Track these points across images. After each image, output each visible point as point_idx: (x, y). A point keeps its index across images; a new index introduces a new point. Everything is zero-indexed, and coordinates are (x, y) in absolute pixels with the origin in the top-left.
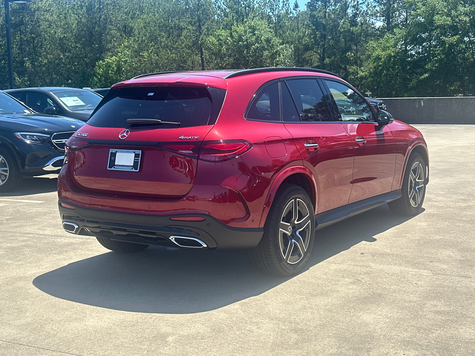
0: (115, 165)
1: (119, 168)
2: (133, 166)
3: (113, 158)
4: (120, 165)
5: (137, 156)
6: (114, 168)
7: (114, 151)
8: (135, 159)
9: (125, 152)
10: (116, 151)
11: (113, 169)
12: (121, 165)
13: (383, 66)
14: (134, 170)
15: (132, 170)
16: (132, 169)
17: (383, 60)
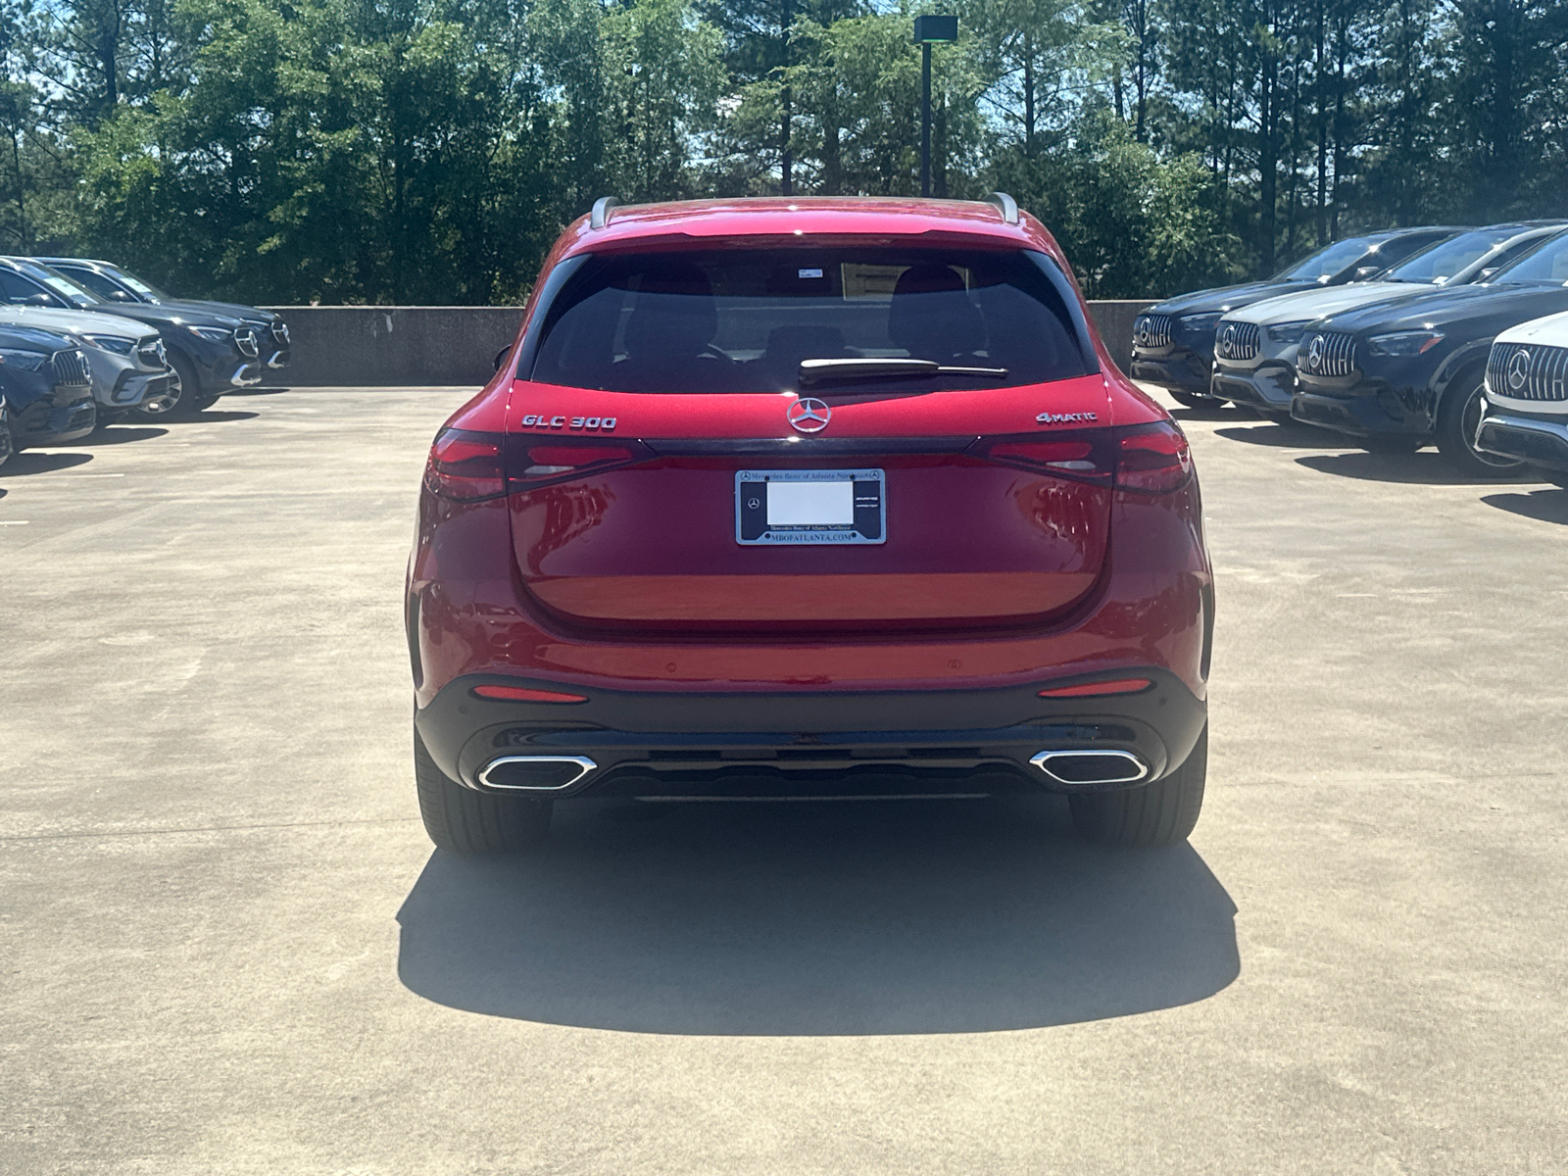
0: (769, 528)
1: (790, 538)
2: (852, 527)
3: (754, 504)
4: (792, 526)
5: (859, 489)
6: (767, 536)
7: (756, 476)
8: (855, 502)
9: (797, 479)
10: (767, 478)
11: (762, 541)
12: (798, 526)
13: (129, 208)
14: (861, 540)
15: (853, 541)
16: (852, 535)
17: (126, 188)
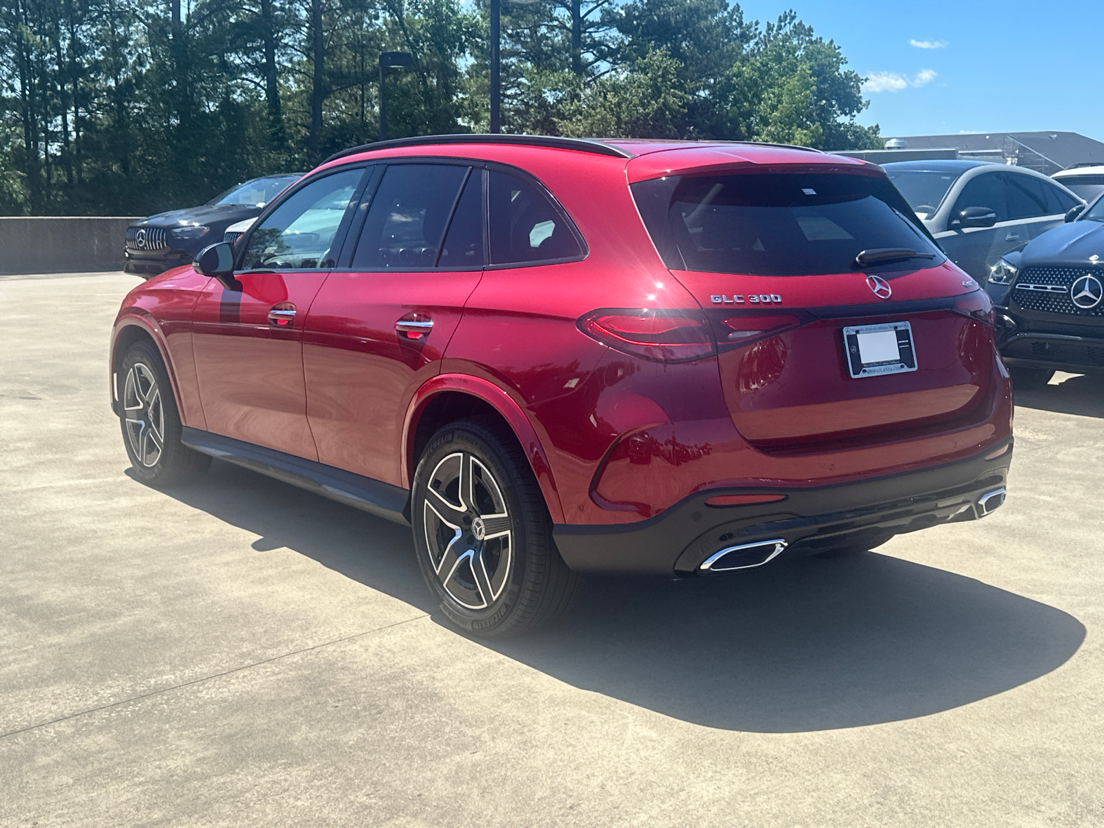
0: (862, 366)
1: (875, 371)
2: (900, 361)
3: (854, 349)
4: (874, 363)
5: (901, 335)
6: (865, 371)
7: (853, 330)
8: (899, 345)
9: (875, 331)
10: (857, 331)
11: (862, 375)
12: (877, 363)
14: (906, 369)
15: (903, 370)
16: (902, 367)
